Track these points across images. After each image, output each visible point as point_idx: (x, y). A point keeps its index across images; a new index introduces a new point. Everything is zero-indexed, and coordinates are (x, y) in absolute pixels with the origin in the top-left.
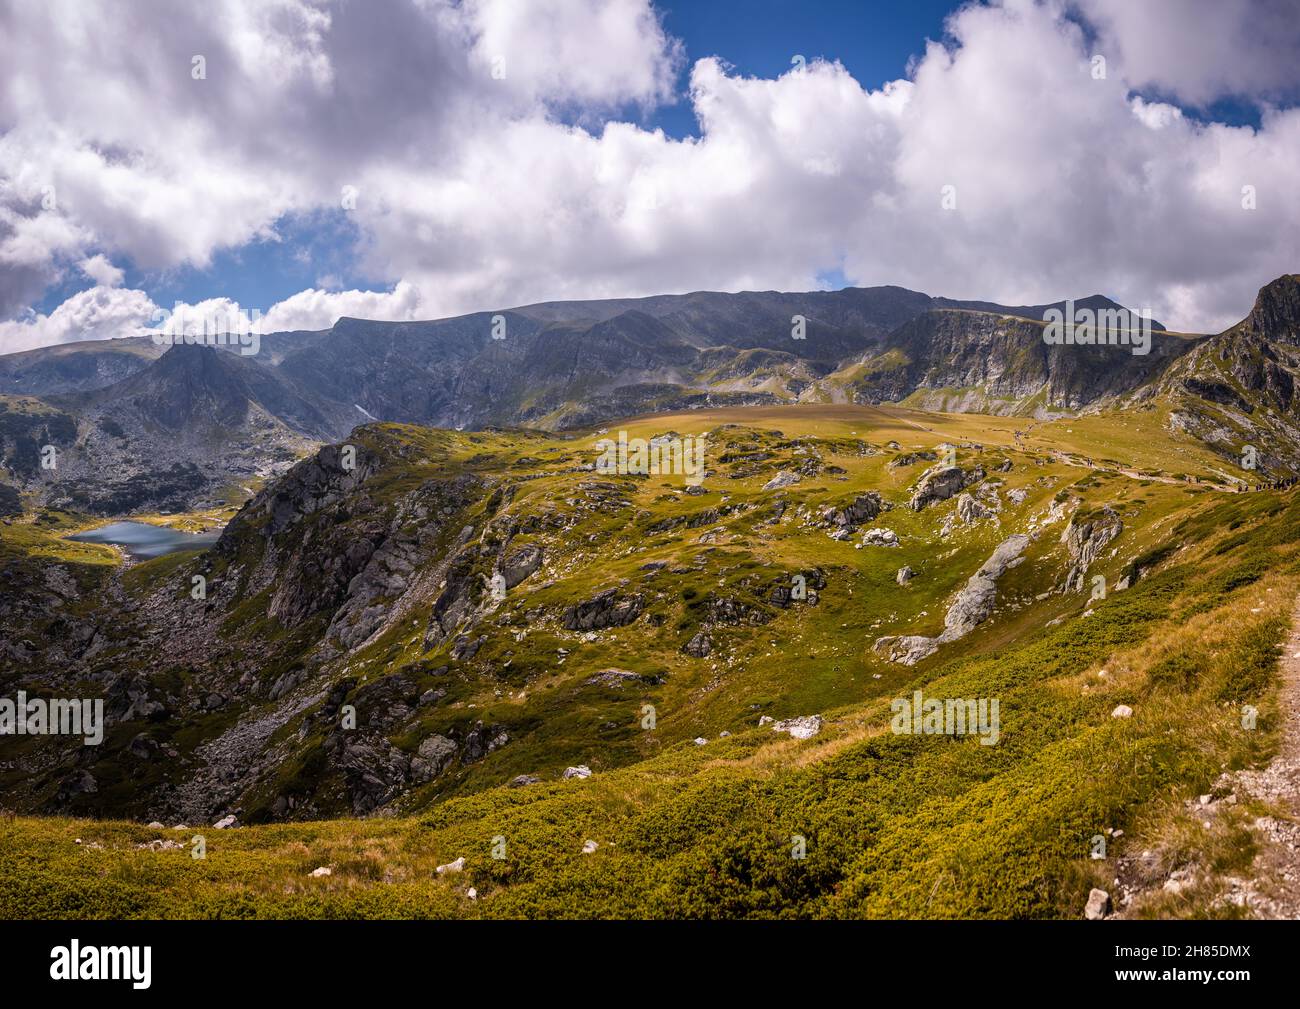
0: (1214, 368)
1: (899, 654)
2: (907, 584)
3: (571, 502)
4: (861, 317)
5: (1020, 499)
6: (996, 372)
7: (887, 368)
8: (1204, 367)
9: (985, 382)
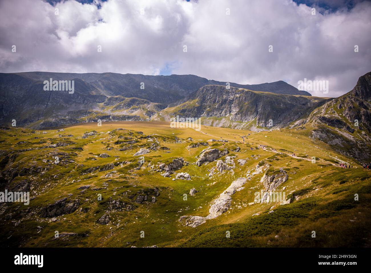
0: (334, 112)
1: (190, 223)
2: (194, 195)
3: (45, 161)
4: (178, 87)
5: (243, 163)
6: (235, 110)
7: (188, 108)
8: (329, 112)
9: (230, 115)
